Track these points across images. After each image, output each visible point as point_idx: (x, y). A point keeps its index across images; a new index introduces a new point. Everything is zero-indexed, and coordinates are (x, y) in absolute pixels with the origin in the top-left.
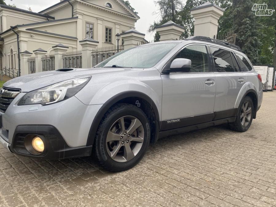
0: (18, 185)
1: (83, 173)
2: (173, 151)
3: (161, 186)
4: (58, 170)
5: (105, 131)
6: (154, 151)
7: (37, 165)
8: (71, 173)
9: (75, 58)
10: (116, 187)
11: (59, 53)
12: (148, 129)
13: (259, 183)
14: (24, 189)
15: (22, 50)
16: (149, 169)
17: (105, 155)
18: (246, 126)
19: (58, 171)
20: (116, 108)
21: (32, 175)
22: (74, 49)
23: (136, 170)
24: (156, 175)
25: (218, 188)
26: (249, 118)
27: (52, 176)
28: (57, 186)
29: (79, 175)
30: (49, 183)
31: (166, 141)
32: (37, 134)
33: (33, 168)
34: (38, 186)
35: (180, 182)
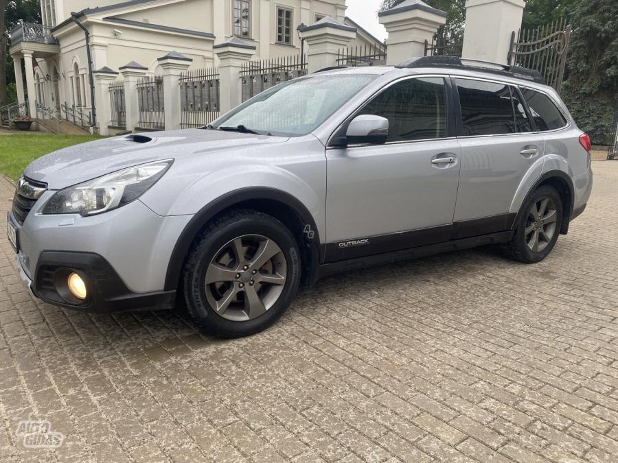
0: (50, 353)
1: (168, 339)
2: (357, 301)
3: (301, 368)
4: (125, 329)
5: (201, 263)
6: (318, 300)
7: (90, 319)
8: (145, 337)
9: (206, 85)
10: (217, 365)
11: (173, 72)
12: (295, 260)
13: (497, 372)
14: (58, 362)
15: (98, 66)
16: (294, 335)
17: (203, 308)
18: (538, 251)
19: (123, 331)
20: (224, 221)
21: (76, 336)
22: (206, 60)
23: (268, 336)
24: (302, 348)
25: (410, 379)
26: (550, 234)
27: (110, 341)
28: (115, 359)
29: (159, 340)
30: (101, 353)
31: (351, 279)
32: (73, 268)
33: (81, 325)
34: (83, 358)
35: (343, 363)
